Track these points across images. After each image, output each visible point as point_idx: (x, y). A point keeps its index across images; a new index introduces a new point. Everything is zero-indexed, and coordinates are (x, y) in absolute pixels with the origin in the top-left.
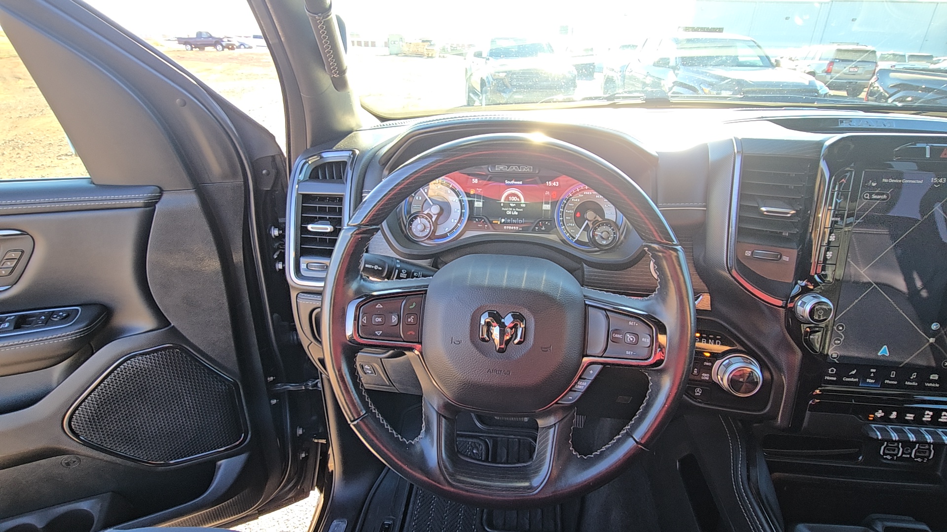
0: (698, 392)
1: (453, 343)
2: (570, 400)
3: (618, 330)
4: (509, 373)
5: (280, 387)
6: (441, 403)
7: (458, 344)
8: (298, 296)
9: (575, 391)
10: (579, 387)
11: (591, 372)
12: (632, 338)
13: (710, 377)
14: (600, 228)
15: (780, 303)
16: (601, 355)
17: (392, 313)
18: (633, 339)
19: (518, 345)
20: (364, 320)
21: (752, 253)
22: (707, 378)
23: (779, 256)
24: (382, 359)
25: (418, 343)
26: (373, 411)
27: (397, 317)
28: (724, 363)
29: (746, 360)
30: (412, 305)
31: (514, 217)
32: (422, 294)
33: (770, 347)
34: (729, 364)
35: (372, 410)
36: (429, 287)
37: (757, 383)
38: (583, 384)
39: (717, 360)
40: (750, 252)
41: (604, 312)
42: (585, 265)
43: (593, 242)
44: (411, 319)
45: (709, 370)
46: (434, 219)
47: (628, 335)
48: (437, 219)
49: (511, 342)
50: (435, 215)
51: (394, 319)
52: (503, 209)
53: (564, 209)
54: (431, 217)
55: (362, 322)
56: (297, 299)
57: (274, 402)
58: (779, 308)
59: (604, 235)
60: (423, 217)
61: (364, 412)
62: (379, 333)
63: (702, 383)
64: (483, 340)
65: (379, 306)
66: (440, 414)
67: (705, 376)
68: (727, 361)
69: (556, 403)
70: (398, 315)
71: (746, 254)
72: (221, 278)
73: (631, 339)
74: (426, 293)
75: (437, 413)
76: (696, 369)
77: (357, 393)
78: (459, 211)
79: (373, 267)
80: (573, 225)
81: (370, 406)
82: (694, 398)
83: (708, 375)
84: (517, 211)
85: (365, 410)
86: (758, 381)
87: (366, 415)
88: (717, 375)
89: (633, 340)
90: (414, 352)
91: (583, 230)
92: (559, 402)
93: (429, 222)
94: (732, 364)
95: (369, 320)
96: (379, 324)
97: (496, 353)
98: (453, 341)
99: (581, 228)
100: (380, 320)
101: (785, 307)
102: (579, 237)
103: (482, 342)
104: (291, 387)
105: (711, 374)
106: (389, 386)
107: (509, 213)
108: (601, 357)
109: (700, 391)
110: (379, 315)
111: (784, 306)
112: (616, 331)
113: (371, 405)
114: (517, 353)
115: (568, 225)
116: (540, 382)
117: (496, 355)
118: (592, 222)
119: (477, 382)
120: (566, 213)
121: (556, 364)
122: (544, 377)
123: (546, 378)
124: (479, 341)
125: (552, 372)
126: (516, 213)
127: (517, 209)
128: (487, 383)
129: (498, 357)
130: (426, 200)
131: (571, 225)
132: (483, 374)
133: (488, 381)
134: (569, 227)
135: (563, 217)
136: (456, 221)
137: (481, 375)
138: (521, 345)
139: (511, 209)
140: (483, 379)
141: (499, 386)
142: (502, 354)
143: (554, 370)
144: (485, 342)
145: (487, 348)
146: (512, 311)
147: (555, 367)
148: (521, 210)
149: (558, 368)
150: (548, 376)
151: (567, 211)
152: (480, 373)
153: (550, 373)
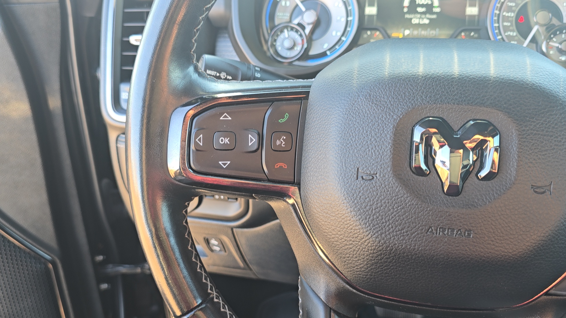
1: (360, 179)
4: (469, 235)
5: (111, 269)
6: (333, 288)
7: (370, 180)
8: (119, 139)
14: (557, 37)
17: (246, 129)
19: (485, 182)
20: (200, 140)
24: (234, 230)
25: (292, 183)
26: (215, 300)
27: (256, 136)
30: (283, 118)
31: (423, 26)
32: (300, 99)
35: (213, 298)
36: (312, 87)
44: (281, 142)
46: (307, 31)
48: (312, 31)
49: (473, 175)
50: (309, 24)
51: (252, 141)
52: (407, 16)
53: (500, 10)
54: (303, 28)
55: (196, 144)
56: (117, 143)
57: (104, 286)
60: (292, 29)
61: (200, 301)
62: (225, 164)
64: (419, 171)
65: (226, 117)
66: (331, 309)
69: (546, 294)
70: (259, 134)
72: (31, 126)
74: (307, 98)
75: (326, 306)
77: (187, 269)
78: (344, 20)
79: (218, 74)
80: (515, 34)
81: (209, 291)
84: (428, 19)
85: (201, 297)
87: (203, 306)
90: (285, 201)
92: (552, 292)
93: (301, 35)
95: (209, 140)
96: (225, 149)
97: (443, 196)
98: (360, 175)
99: (525, 38)
100: (227, 141)
103: (416, 177)
104: (124, 269)
106: (244, 269)
107: (415, 21)
110: (226, 133)
113: (211, 289)
114: (485, 196)
115: (506, 34)
116: (530, 251)
117: (443, 201)
118: (545, 28)
119: (405, 250)
120: (504, 16)
121: (561, 218)
122: (536, 243)
123: (542, 246)
124: (411, 175)
125: (552, 234)
126: (426, 21)
127: (428, 16)
128: (426, 252)
129: (447, 205)
130: (297, 5)
131: (511, 34)
132: (417, 236)
133: (427, 250)
134: (508, 37)
135: (498, 23)
136: (339, 34)
137: (414, 237)
138: (492, 181)
139: (419, 16)
140: (417, 245)
141: (449, 258)
142: (455, 197)
143: (557, 230)
144: (421, 177)
145: (425, 187)
146: (474, 118)
147: (559, 225)
148: (434, 16)
149: (563, 227)
150: (545, 242)
151: (504, 14)
152: (412, 234)
153: (549, 235)
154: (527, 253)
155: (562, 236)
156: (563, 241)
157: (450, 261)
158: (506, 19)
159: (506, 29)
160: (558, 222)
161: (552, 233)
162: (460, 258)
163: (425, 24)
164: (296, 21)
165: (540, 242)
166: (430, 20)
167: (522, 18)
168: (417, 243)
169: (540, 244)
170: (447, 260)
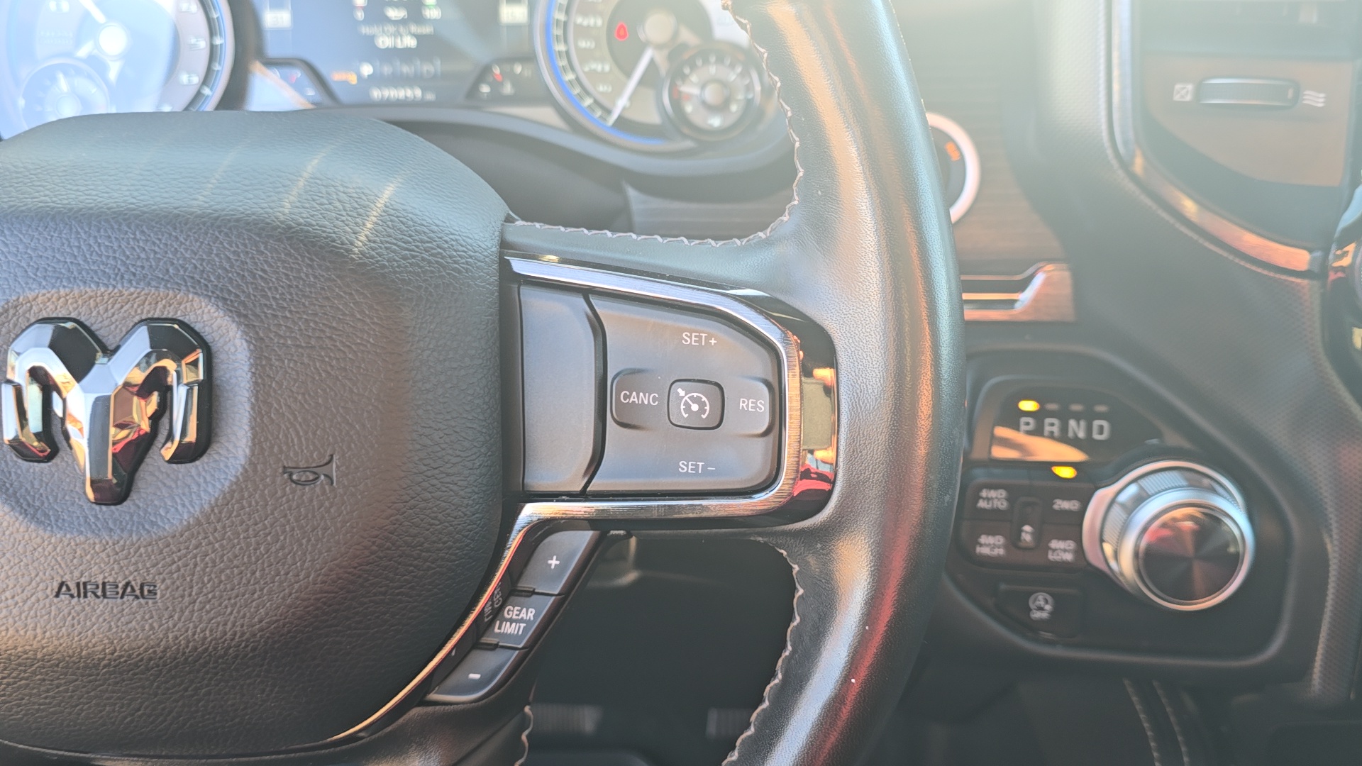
0: (1041, 609)
2: (476, 686)
3: (639, 371)
4: (152, 593)
9: (495, 647)
10: (509, 629)
11: (554, 562)
12: (695, 400)
13: (1080, 551)
14: (695, 71)
15: (1300, 259)
16: (578, 487)
18: (702, 405)
19: (181, 467)
21: (1199, 90)
22: (1068, 557)
23: (1290, 94)
28: (1123, 498)
29: (1195, 480)
31: (406, 54)
33: (1276, 430)
34: (1140, 499)
37: (1236, 560)
38: (523, 615)
39: (1097, 488)
40: (1190, 87)
41: (580, 301)
42: (632, 193)
43: (677, 122)
45: (1072, 525)
46: (113, 74)
47: (682, 393)
48: (126, 75)
49: (155, 451)
50: (114, 57)
52: (365, 30)
53: (567, 12)
54: (102, 68)
58: (1299, 281)
59: (711, 95)
60: (76, 71)
63: (1053, 576)
64: (27, 452)
67: (1061, 551)
68: (1133, 489)
71: (1177, 98)
73: (695, 407)
76: (1027, 528)
80: (607, 68)
82: (1031, 629)
83: (1070, 545)
84: (413, 35)
86: (1241, 549)
88: (1102, 541)
89: (702, 410)
91: (642, 82)
92: (432, 697)
94: (1149, 496)
97: (87, 505)
99: (628, 74)
101: (1318, 273)
102: (624, 109)
103: (26, 464)
105: (1078, 540)
107: (384, 42)
108: (583, 495)
109: (1047, 602)
111: (1316, 269)
112: (632, 376)
114: (182, 500)
115: (586, 69)
116: (299, 619)
117: (86, 517)
118: (666, 52)
119: (17, 640)
120: (576, 25)
121: (362, 537)
122: (310, 599)
123: (325, 603)
124: (12, 461)
125: (346, 575)
126: (410, 42)
127: (414, 28)
128: (61, 641)
129: (94, 527)
130: (87, 15)
131: (599, 67)
132: (36, 605)
133: (62, 636)
134: (593, 73)
135: (566, 41)
136: (196, 80)
137: (30, 609)
138: (197, 463)
139: (391, 29)
140: (38, 625)
141: (115, 650)
142: (113, 508)
143: (357, 565)
144: (36, 464)
145: (46, 488)
146: (150, 316)
147: (358, 552)
148: (427, 30)
149: (373, 557)
150: (333, 595)
151: (579, 20)
152: (25, 602)
153: (340, 578)
154: (292, 623)
155: (376, 577)
156: (381, 587)
157: (121, 657)
158: (584, 32)
159: (586, 56)
160: (357, 547)
161: (346, 572)
162: (139, 648)
163: (407, 50)
164: (83, 52)
165: (319, 596)
166: (418, 37)
167: (622, 27)
168: (39, 621)
169: (318, 600)
170: (113, 654)
